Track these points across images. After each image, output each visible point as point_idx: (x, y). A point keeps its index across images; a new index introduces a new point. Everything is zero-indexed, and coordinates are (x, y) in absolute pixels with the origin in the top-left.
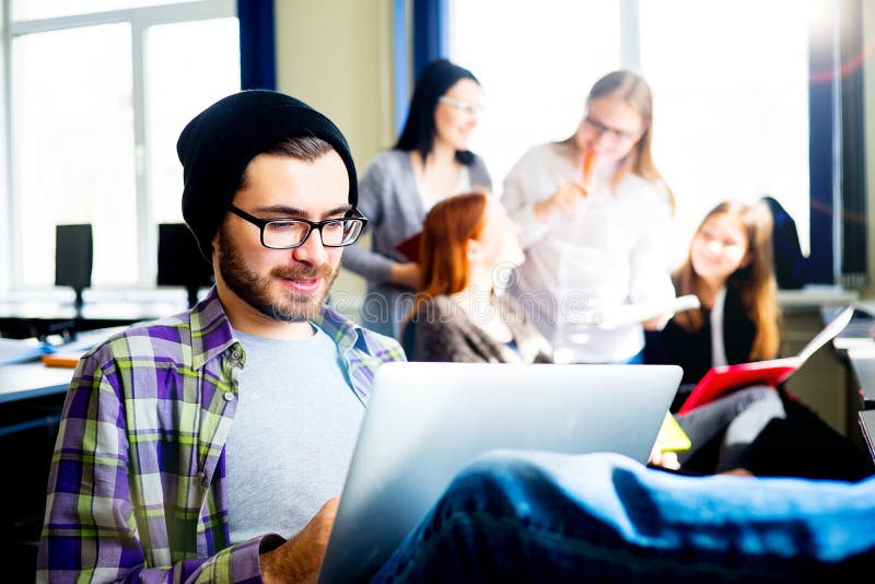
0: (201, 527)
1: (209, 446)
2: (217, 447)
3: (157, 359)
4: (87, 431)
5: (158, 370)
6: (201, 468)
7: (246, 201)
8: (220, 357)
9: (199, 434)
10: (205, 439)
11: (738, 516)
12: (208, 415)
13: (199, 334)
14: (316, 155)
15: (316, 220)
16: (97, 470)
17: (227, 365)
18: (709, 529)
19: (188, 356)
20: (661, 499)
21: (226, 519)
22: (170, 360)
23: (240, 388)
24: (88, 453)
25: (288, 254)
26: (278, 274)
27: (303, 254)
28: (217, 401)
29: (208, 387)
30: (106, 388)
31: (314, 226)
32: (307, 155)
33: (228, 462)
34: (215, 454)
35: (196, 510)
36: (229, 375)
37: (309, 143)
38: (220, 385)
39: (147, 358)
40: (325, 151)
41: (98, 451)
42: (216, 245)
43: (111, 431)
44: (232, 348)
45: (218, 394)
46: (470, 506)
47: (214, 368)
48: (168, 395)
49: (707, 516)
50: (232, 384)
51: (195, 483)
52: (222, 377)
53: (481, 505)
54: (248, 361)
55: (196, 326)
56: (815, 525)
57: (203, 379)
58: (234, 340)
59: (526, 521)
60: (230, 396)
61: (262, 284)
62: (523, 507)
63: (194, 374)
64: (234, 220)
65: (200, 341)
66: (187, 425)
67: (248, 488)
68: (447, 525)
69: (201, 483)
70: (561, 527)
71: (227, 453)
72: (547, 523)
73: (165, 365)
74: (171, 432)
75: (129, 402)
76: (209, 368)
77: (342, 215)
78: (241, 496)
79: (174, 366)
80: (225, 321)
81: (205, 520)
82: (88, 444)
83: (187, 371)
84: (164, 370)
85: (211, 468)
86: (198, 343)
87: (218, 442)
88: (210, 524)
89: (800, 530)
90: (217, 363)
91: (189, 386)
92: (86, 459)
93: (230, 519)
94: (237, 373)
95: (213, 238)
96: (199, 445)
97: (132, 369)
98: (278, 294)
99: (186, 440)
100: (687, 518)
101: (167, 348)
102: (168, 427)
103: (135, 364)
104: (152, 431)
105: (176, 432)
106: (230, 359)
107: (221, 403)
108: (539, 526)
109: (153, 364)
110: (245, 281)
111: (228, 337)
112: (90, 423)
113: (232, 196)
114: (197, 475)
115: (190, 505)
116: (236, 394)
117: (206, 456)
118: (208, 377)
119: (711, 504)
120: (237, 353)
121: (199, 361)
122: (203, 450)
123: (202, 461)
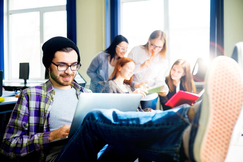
0: (45, 127)
1: (47, 111)
2: (48, 111)
3: (36, 93)
4: (19, 107)
5: (36, 95)
6: (45, 115)
7: (55, 61)
8: (50, 92)
9: (45, 109)
10: (46, 109)
11: (129, 118)
12: (47, 105)
13: (46, 88)
14: (69, 51)
15: (70, 65)
16: (20, 115)
17: (51, 94)
18: (125, 120)
19: (43, 92)
20: (118, 115)
21: (49, 126)
22: (39, 93)
23: (54, 99)
24: (18, 111)
25: (64, 72)
26: (61, 75)
27: (66, 72)
28: (49, 102)
29: (47, 99)
30: (24, 98)
31: (69, 66)
32: (68, 51)
33: (50, 115)
34: (48, 112)
35: (44, 124)
36: (52, 96)
37: (68, 49)
38: (50, 98)
39: (34, 93)
40: (72, 50)
41: (21, 111)
42: (49, 69)
43: (24, 107)
44: (52, 91)
45: (49, 101)
46: (89, 119)
47: (49, 95)
48: (38, 100)
49: (125, 118)
50: (52, 98)
51: (43, 119)
52: (50, 97)
53: (90, 118)
54: (56, 93)
55: (45, 86)
56: (140, 119)
57: (46, 97)
58: (53, 89)
59: (97, 121)
60: (51, 101)
61: (58, 78)
62: (97, 118)
63: (44, 96)
64: (53, 65)
65: (46, 89)
66: (42, 107)
67: (54, 120)
68: (85, 122)
69: (44, 119)
70: (103, 122)
71: (50, 113)
72: (101, 121)
73: (38, 94)
74: (38, 108)
75: (30, 101)
76: (48, 95)
77: (77, 64)
78: (53, 122)
79: (40, 94)
80: (51, 85)
81: (46, 126)
82: (19, 109)
83: (43, 96)
84: (38, 95)
85: (47, 115)
86: (46, 90)
87: (49, 110)
88: (46, 127)
89: (138, 120)
90: (49, 94)
91: (43, 99)
92: (18, 112)
93: (50, 126)
94: (53, 96)
95: (48, 68)
96: (44, 111)
97: (31, 95)
98: (61, 80)
99: (42, 110)
100: (121, 118)
101: (39, 91)
102: (38, 107)
103: (32, 94)
104: (33, 108)
105: (40, 108)
106: (52, 93)
107: (50, 102)
108: (99, 121)
109: (35, 94)
110: (55, 77)
111: (52, 88)
112: (20, 105)
113: (52, 60)
114: (44, 117)
115: (42, 123)
116: (53, 101)
117: (46, 113)
118: (47, 97)
119: (126, 116)
120: (53, 92)
121: (46, 94)
122: (45, 112)
123: (45, 114)
